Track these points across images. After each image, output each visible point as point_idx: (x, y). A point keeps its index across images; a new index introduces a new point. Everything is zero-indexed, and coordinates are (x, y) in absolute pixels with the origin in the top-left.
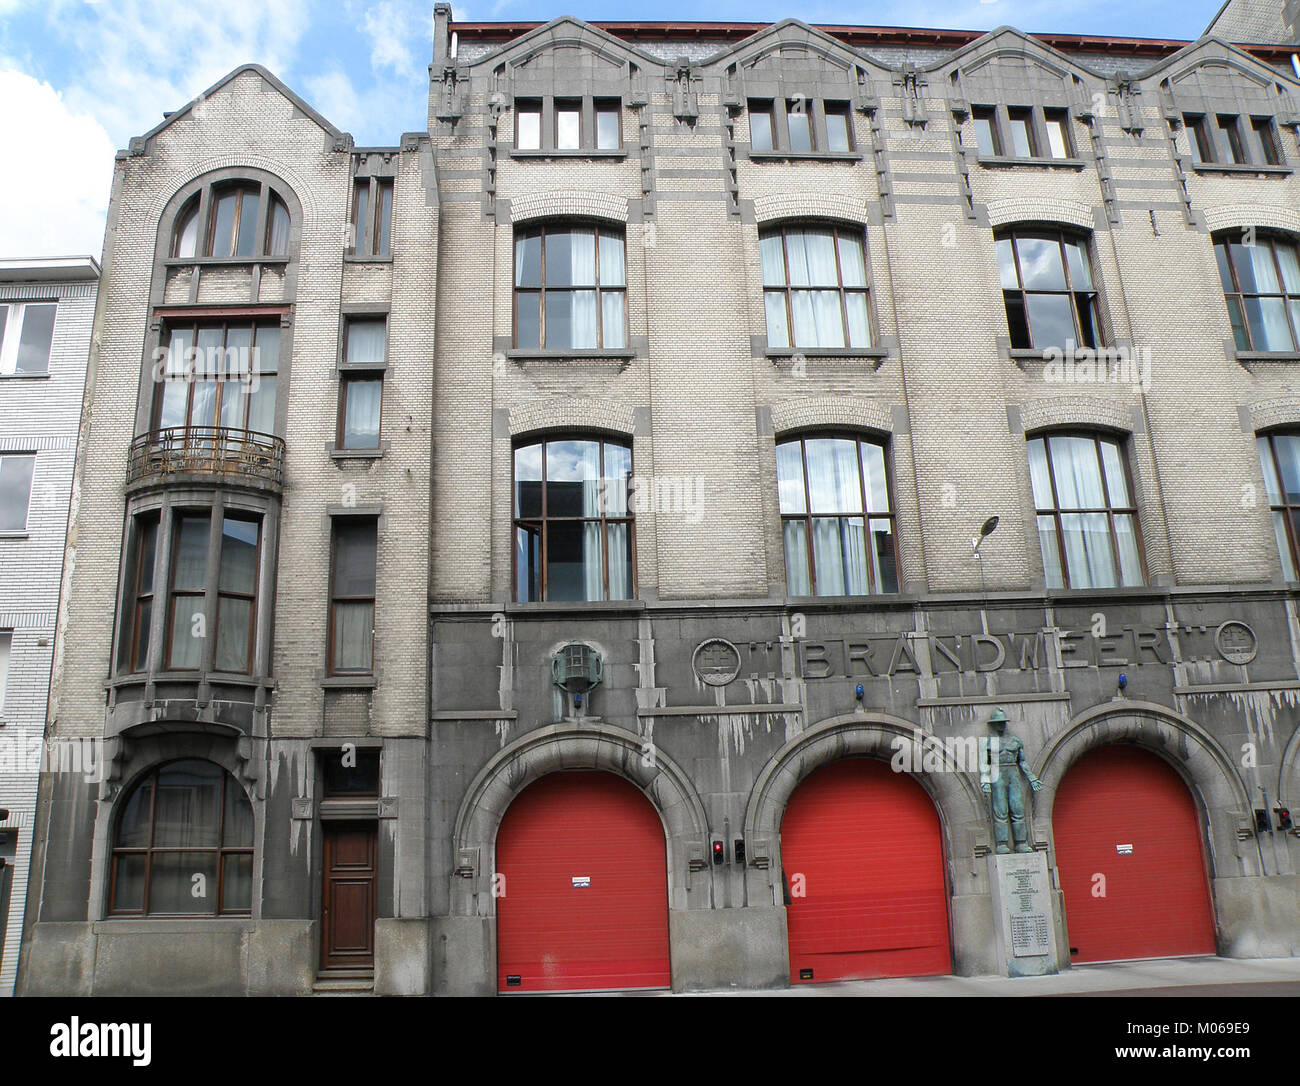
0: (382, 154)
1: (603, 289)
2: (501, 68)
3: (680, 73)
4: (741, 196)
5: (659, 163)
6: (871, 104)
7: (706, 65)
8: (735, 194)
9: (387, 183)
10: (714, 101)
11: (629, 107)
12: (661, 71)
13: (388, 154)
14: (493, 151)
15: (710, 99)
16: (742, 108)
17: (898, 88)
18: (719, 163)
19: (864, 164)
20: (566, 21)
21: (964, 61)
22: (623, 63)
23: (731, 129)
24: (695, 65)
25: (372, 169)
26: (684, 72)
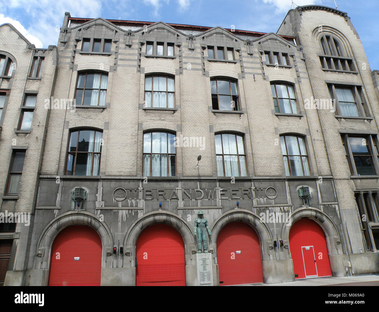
0: (42, 50)
1: (101, 90)
2: (80, 30)
3: (128, 34)
4: (141, 66)
5: (120, 57)
6: (180, 44)
7: (136, 32)
8: (140, 66)
9: (43, 58)
10: (137, 41)
11: (114, 42)
12: (124, 33)
13: (44, 51)
14: (75, 52)
15: (136, 41)
16: (145, 43)
17: (188, 40)
18: (136, 58)
19: (176, 59)
20: (100, 19)
21: (206, 34)
22: (114, 30)
23: (141, 49)
24: (133, 32)
25: (39, 54)
26: (130, 33)
